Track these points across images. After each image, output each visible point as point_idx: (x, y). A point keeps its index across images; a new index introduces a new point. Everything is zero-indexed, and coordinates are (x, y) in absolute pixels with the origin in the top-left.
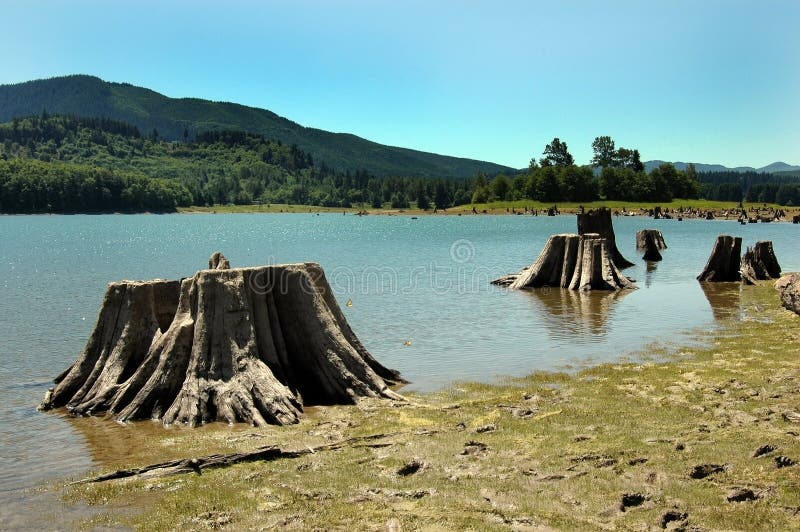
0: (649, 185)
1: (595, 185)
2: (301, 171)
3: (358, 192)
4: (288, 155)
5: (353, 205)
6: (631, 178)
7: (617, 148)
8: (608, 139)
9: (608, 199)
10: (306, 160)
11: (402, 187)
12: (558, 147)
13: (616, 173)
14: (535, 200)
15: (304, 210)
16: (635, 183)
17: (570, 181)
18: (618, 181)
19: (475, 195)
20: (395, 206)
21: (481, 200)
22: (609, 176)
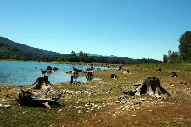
0: (89, 60)
1: (80, 59)
2: (17, 52)
3: (30, 58)
4: (14, 49)
5: (29, 60)
6: (86, 58)
7: (83, 53)
8: (82, 51)
9: (82, 62)
10: (18, 50)
11: (39, 57)
12: (73, 52)
13: (83, 57)
14: (69, 61)
15: (19, 61)
16: (86, 59)
17: (75, 58)
18: (83, 59)
19: (58, 60)
20: (38, 61)
21: (59, 61)
22: (82, 58)
